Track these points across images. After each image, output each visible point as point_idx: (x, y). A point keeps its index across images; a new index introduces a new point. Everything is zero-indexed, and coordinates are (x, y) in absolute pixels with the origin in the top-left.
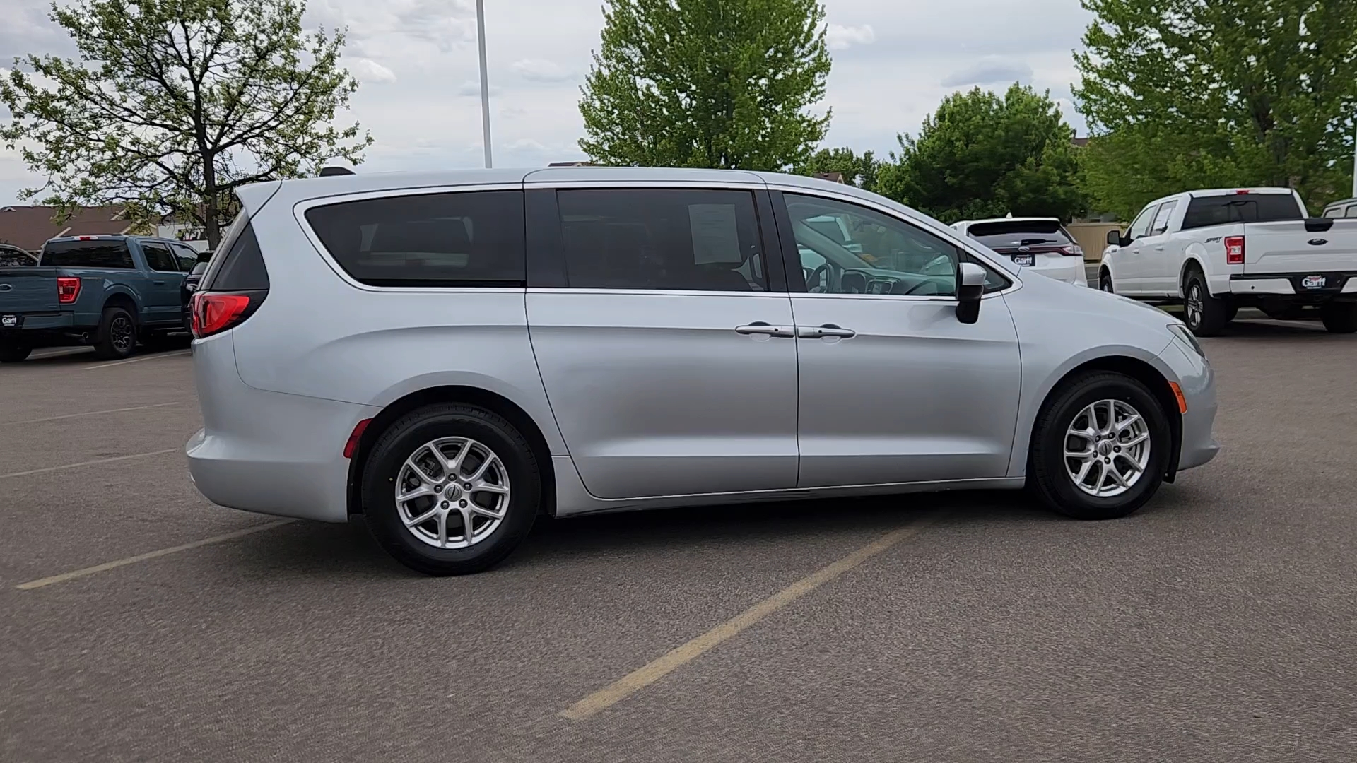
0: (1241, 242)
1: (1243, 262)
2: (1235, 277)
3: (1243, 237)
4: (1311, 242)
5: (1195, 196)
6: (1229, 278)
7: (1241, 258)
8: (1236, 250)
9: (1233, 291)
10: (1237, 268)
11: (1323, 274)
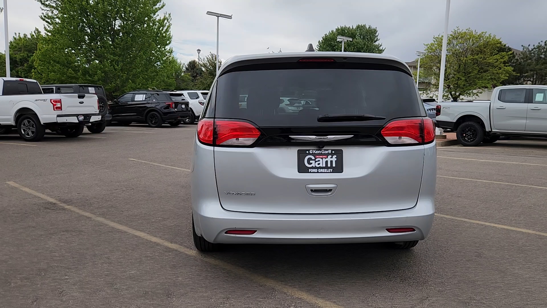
0: (60, 101)
1: (62, 110)
2: (58, 116)
3: (61, 99)
4: (80, 103)
5: (5, 80)
6: (56, 116)
7: (60, 108)
8: (59, 105)
9: (58, 122)
10: (59, 112)
11: (83, 115)
